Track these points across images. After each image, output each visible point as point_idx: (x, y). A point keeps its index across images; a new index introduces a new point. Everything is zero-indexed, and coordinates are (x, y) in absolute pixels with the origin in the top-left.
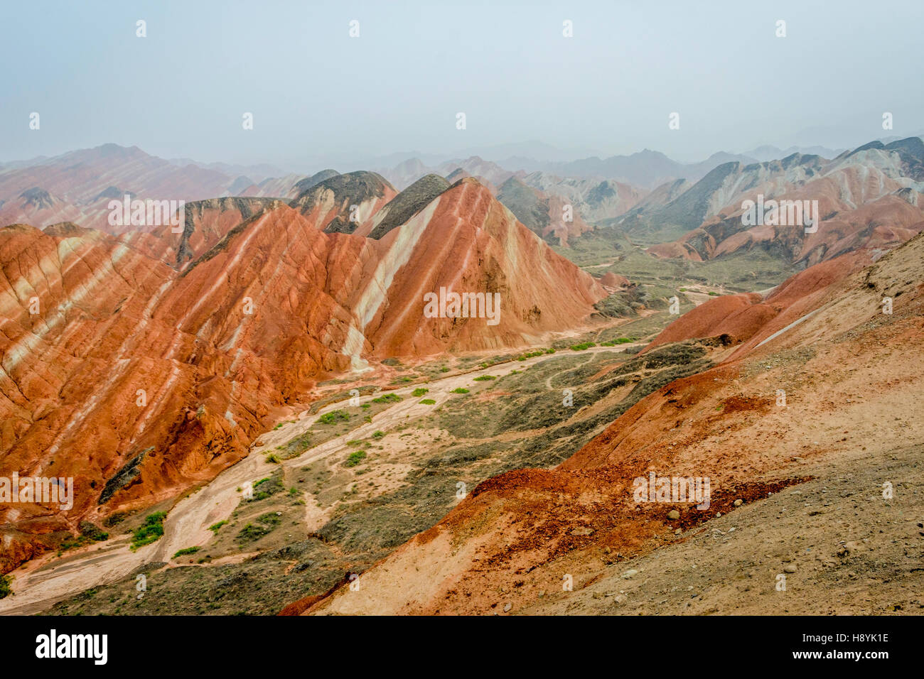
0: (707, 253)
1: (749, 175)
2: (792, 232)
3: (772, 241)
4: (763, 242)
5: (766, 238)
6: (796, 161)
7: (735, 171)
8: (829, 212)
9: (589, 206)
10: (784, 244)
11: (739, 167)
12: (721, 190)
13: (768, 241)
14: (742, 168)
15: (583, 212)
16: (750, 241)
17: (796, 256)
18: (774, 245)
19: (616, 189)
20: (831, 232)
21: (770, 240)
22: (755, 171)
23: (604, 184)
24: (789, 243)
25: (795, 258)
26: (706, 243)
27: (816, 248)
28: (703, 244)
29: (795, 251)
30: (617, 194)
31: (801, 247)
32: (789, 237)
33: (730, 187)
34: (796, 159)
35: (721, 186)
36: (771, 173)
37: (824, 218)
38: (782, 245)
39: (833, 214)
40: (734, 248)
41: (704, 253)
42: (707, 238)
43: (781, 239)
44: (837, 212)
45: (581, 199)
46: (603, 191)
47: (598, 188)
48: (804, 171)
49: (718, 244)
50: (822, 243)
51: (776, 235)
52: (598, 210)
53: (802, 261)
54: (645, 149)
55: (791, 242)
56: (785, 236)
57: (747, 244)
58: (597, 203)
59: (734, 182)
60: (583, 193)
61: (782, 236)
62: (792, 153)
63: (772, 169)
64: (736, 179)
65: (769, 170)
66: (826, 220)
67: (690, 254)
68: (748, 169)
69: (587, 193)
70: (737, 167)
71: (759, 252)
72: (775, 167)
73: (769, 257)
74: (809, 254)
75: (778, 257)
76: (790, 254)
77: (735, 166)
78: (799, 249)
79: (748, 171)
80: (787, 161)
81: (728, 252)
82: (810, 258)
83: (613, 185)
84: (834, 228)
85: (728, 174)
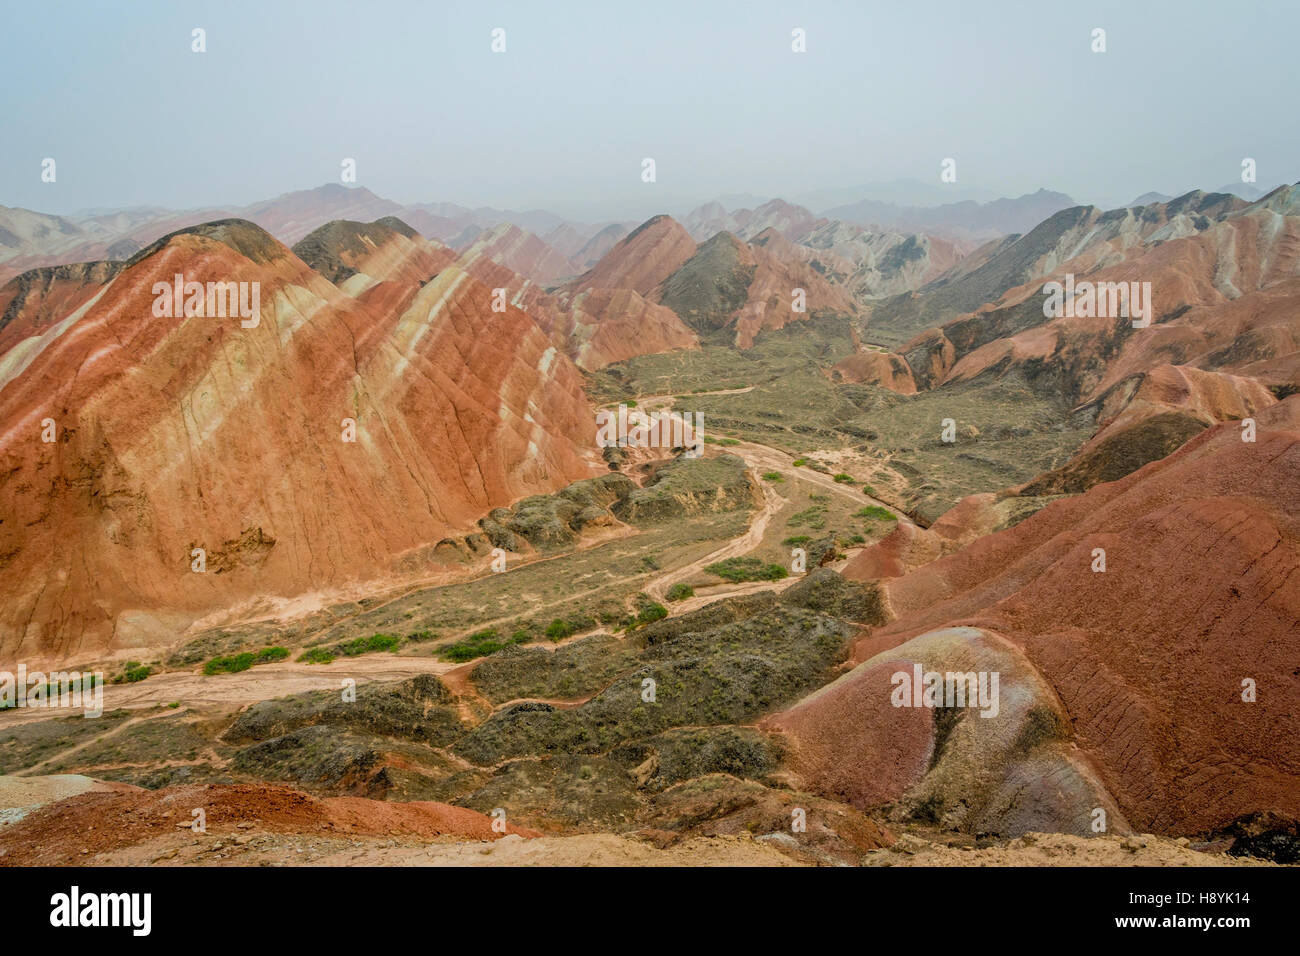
0: (931, 377)
1: (1103, 229)
2: (1090, 345)
3: (1046, 360)
4: (1030, 361)
5: (1037, 355)
6: (1192, 205)
7: (1082, 223)
8: (1174, 306)
9: (880, 274)
10: (1068, 368)
11: (1092, 214)
12: (1053, 254)
13: (1039, 361)
14: (1097, 217)
15: (869, 284)
16: (1007, 359)
17: (1086, 394)
18: (1049, 369)
19: (927, 248)
20: (1162, 349)
21: (1042, 358)
22: (1115, 223)
23: (912, 241)
24: (1079, 365)
25: (1083, 398)
26: (936, 359)
27: (1123, 382)
28: (928, 360)
29: (1086, 383)
30: (928, 255)
31: (1100, 377)
32: (1081, 355)
33: (1069, 249)
34: (1192, 201)
35: (1053, 248)
36: (1143, 225)
37: (1161, 318)
38: (1064, 371)
39: (1182, 311)
40: (977, 371)
41: (924, 376)
42: (941, 347)
43: (1064, 357)
44: (1190, 307)
45: (872, 263)
46: (907, 251)
47: (900, 246)
48: (1193, 223)
49: (958, 359)
50: (1139, 371)
51: (1057, 350)
52: (893, 281)
53: (1090, 406)
54: (1042, 189)
55: (1083, 366)
56: (1075, 352)
57: (1000, 364)
58: (894, 270)
59: (1078, 241)
60: (878, 254)
61: (1068, 353)
62: (1189, 191)
63: (1146, 219)
64: (1082, 236)
65: (1141, 221)
66: (1164, 322)
67: (895, 377)
68: (1107, 217)
69: (883, 254)
70: (1088, 214)
71: (1013, 382)
72: (1153, 215)
73: (1031, 394)
74: (1108, 394)
75: (1050, 394)
76: (1074, 389)
77: (1084, 213)
78: (1095, 380)
79: (1104, 223)
80: (1176, 205)
81: (964, 377)
82: (1106, 402)
83: (925, 242)
84: (1168, 342)
85: (1070, 229)
